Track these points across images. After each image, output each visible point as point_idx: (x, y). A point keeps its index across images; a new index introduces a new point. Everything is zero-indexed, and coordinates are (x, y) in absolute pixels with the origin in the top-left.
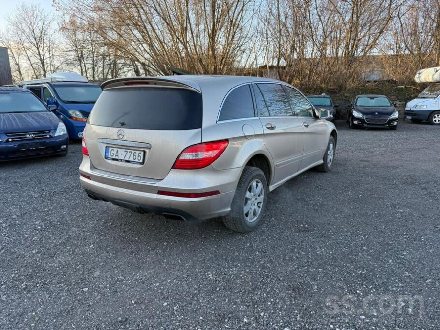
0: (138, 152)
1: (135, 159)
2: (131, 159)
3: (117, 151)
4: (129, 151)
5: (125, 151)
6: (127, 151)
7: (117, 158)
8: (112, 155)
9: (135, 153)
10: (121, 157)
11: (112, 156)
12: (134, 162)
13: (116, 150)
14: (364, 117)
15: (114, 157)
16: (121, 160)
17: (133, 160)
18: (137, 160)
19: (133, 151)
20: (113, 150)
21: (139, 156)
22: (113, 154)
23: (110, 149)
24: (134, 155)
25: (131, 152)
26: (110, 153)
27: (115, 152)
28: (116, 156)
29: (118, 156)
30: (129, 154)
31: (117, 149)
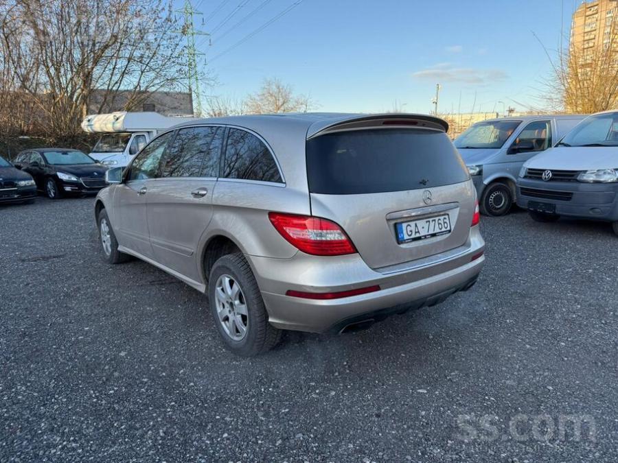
0: (442, 218)
1: (441, 229)
2: (437, 230)
3: (416, 225)
4: (431, 220)
5: (427, 222)
6: (429, 221)
7: (418, 235)
8: (410, 233)
9: (439, 219)
10: (423, 233)
11: (411, 235)
12: (442, 233)
13: (413, 224)
14: (81, 180)
15: (413, 236)
16: (425, 236)
17: (440, 231)
18: (444, 229)
19: (437, 219)
20: (409, 225)
21: (444, 223)
22: (411, 231)
23: (404, 225)
24: (439, 224)
25: (435, 220)
26: (405, 232)
27: (413, 228)
28: (416, 233)
29: (418, 232)
30: (432, 224)
31: (415, 222)
